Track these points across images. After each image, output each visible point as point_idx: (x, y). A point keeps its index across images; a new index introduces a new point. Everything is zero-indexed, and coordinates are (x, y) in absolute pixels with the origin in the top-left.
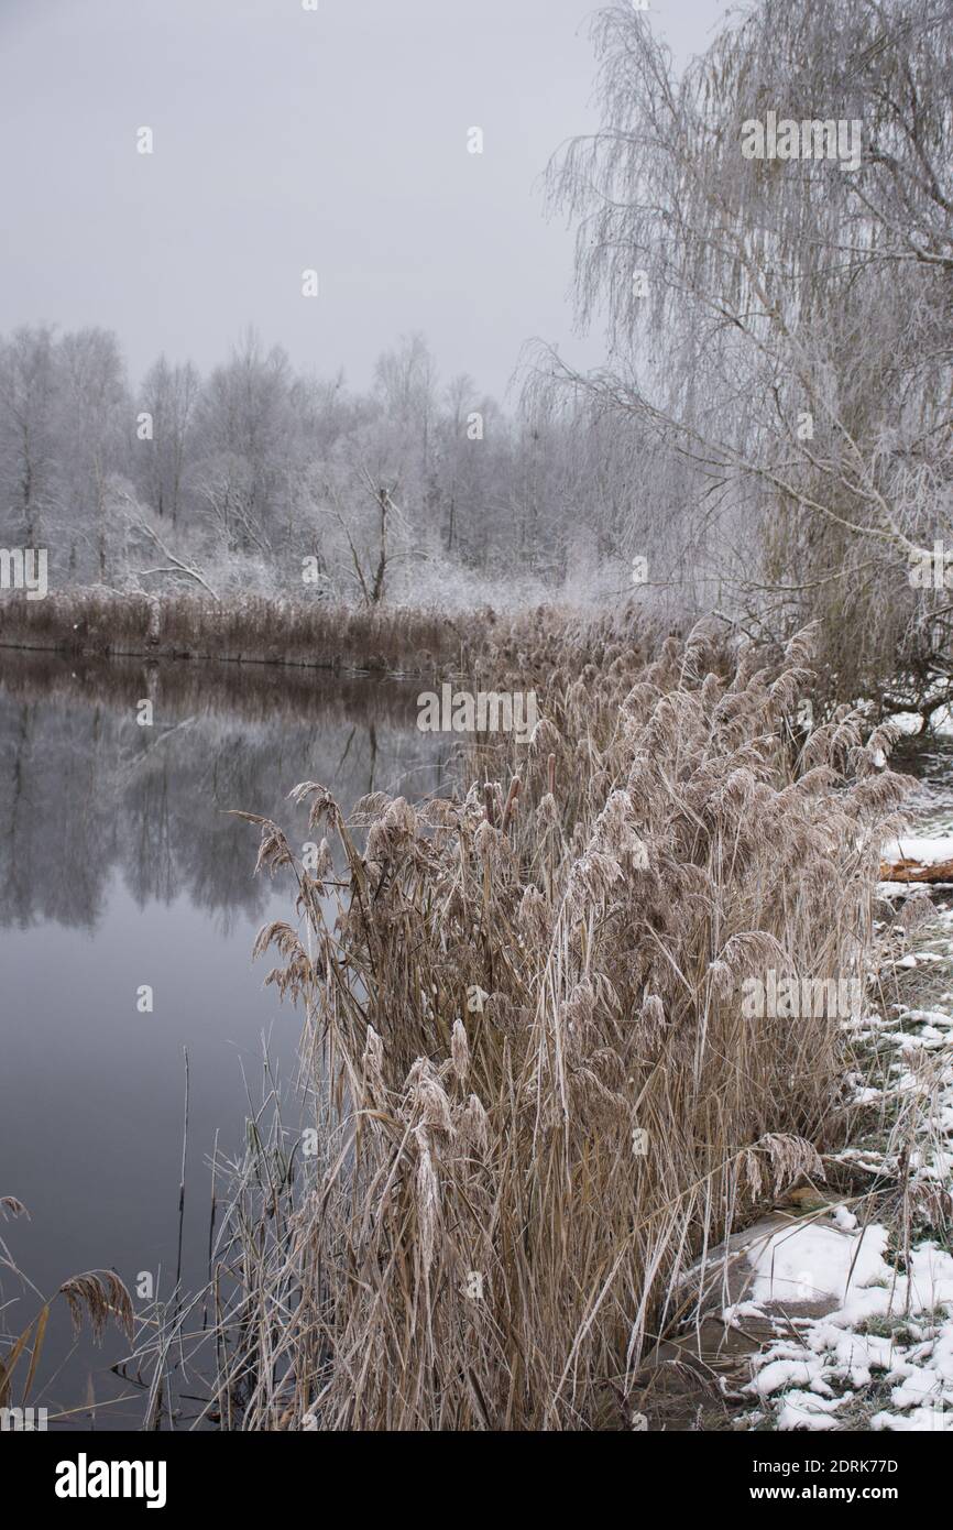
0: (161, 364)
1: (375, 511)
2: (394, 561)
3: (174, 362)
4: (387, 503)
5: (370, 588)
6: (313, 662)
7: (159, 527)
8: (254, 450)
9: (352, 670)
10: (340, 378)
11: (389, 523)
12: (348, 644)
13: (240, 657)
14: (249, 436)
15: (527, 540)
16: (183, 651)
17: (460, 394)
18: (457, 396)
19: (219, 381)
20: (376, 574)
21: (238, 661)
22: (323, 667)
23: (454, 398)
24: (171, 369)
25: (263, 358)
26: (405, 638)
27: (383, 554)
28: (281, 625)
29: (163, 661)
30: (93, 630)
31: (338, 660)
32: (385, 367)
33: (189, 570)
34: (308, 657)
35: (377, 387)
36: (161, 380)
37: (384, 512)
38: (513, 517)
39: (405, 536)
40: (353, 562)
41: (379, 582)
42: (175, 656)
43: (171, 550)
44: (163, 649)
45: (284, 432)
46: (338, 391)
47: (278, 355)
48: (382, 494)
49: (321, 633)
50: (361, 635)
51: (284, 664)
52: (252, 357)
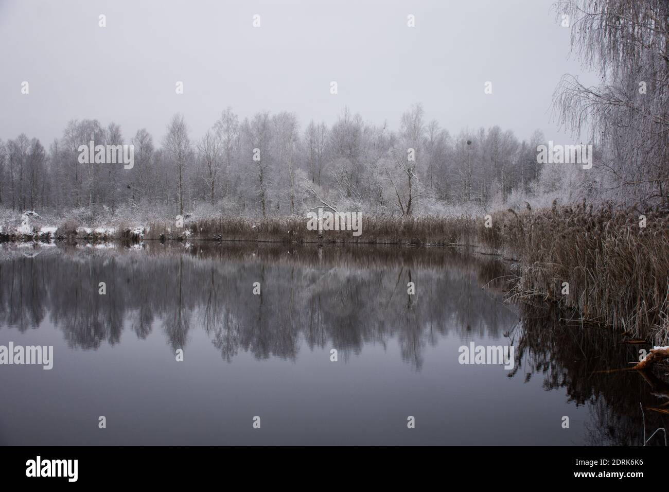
0: (312, 124)
1: (407, 177)
2: (415, 199)
3: (317, 122)
4: (411, 174)
5: (405, 210)
6: (389, 242)
7: (317, 189)
8: (353, 156)
9: (407, 244)
10: (385, 125)
11: (413, 183)
12: (404, 233)
13: (357, 241)
14: (349, 151)
15: (467, 187)
16: (332, 240)
17: (433, 128)
18: (432, 130)
19: (335, 130)
20: (407, 204)
21: (357, 243)
22: (393, 244)
23: (430, 130)
24: (316, 125)
25: (351, 119)
26: (429, 230)
27: (410, 195)
28: (374, 227)
29: (324, 244)
30: (295, 233)
31: (400, 240)
32: (405, 118)
33: (330, 207)
34: (387, 240)
35: (402, 127)
36: (312, 131)
37: (410, 178)
38: (460, 178)
39: (419, 188)
40: (398, 200)
41: (409, 208)
42: (329, 242)
43: (323, 199)
44: (324, 240)
45: (365, 148)
46: (384, 130)
47: (357, 117)
48: (409, 170)
49: (391, 229)
50: (410, 229)
51: (376, 243)
52: (347, 120)
